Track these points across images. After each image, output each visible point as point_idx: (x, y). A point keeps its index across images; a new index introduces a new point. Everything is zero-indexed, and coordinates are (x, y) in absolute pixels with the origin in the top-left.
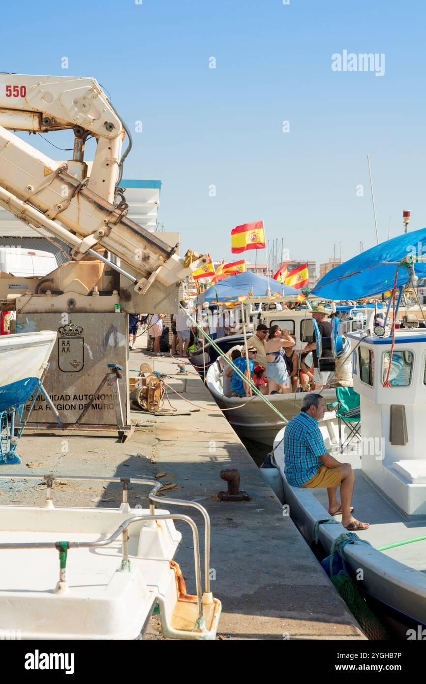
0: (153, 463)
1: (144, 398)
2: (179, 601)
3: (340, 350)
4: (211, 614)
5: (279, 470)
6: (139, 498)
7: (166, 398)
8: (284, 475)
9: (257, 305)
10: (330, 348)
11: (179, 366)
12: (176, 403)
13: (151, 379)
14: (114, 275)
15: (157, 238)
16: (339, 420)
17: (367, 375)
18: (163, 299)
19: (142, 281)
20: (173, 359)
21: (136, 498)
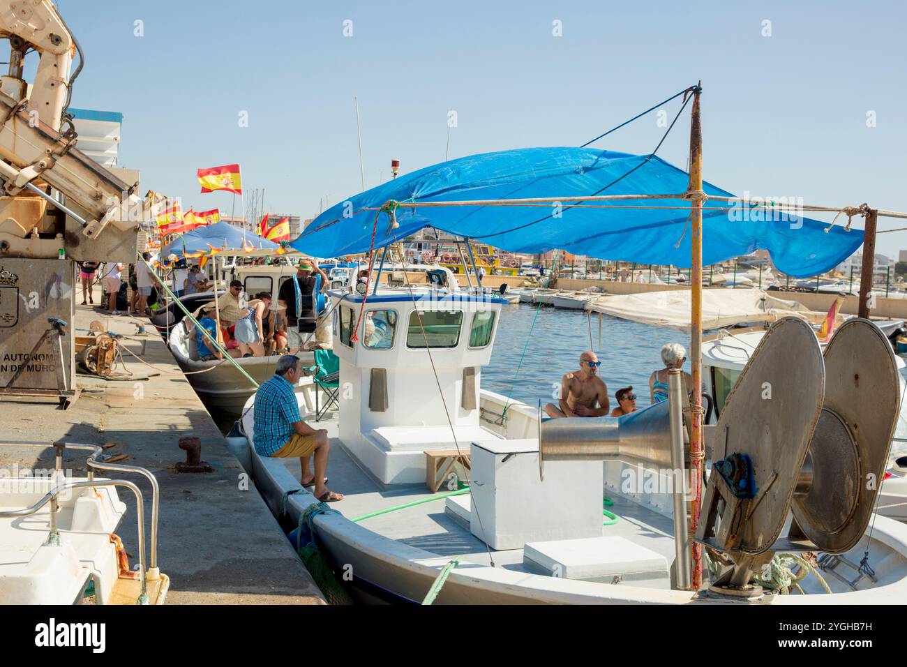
0: (101, 432)
1: (94, 360)
2: (119, 578)
3: (322, 309)
4: (156, 590)
5: (247, 438)
6: (81, 470)
7: (119, 361)
8: (253, 444)
9: (230, 259)
10: (311, 307)
11: (137, 326)
12: (131, 367)
13: (103, 338)
14: (58, 215)
15: (111, 174)
16: (317, 386)
17: (347, 336)
18: (118, 246)
19: (93, 223)
20: (132, 319)
21: (77, 470)
